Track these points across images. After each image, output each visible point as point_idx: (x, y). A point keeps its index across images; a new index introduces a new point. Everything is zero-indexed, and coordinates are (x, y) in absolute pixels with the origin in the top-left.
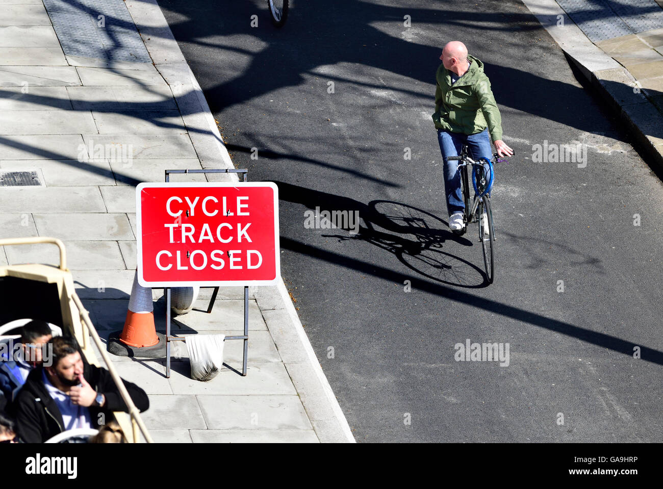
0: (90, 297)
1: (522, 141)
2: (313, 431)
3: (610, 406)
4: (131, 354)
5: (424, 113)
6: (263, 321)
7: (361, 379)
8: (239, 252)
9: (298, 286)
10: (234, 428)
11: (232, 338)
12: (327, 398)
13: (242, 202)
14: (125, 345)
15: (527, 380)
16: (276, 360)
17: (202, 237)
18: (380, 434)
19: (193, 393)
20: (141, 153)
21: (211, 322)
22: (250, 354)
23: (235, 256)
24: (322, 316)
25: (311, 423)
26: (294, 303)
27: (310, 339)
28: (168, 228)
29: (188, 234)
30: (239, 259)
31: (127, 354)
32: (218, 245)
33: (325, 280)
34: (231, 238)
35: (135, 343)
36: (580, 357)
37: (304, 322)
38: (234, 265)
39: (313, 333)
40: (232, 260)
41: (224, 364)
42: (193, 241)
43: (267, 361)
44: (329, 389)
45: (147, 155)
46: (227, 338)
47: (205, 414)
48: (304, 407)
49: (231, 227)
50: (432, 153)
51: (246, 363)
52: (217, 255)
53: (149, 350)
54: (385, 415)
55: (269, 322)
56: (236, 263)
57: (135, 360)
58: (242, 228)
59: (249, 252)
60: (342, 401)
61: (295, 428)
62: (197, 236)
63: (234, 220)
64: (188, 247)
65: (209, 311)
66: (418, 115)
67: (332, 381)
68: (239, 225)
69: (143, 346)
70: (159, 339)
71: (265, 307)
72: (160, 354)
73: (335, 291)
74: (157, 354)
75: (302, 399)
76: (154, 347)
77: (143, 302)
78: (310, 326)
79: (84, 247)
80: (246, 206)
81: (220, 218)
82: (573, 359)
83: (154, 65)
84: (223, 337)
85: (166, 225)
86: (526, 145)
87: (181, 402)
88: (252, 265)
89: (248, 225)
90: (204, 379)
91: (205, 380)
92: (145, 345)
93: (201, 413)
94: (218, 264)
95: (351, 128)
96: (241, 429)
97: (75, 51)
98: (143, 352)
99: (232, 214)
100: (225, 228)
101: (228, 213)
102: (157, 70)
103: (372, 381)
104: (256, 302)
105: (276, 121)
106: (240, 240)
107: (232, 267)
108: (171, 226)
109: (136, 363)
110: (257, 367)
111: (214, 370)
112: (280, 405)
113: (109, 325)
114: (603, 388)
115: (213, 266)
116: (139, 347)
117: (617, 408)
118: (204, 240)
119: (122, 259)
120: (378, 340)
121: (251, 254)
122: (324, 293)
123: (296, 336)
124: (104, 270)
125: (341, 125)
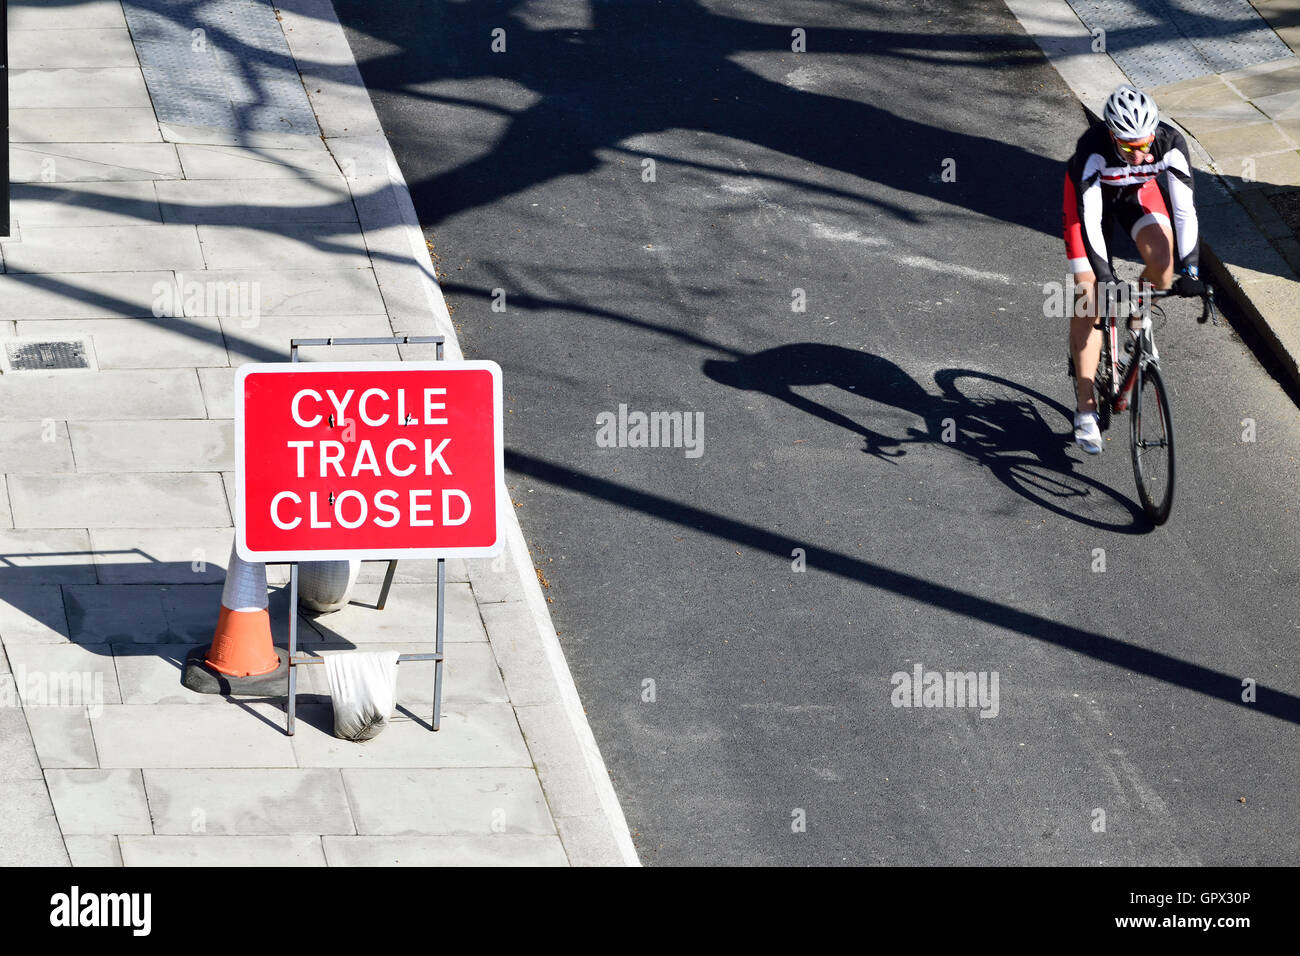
0: (160, 580)
1: (996, 276)
2: (557, 837)
3: (1127, 786)
4: (225, 690)
5: (817, 225)
6: (481, 624)
7: (657, 735)
8: (428, 493)
9: (555, 555)
10: (407, 832)
11: (412, 658)
12: (589, 773)
13: (435, 399)
14: (215, 673)
15: (972, 735)
16: (498, 700)
17: (358, 466)
18: (687, 842)
19: (334, 765)
20: (281, 304)
21: (384, 627)
22: (447, 688)
23: (420, 500)
24: (594, 615)
25: (555, 822)
26: (545, 588)
27: (569, 659)
28: (295, 449)
29: (332, 460)
30: (427, 508)
31: (218, 688)
32: (388, 480)
33: (607, 543)
34: (412, 468)
35: (234, 669)
36: (1075, 690)
37: (560, 626)
38: (418, 519)
39: (576, 647)
40: (414, 508)
41: (399, 708)
42: (341, 473)
43: (482, 702)
44: (595, 754)
45: (292, 309)
46: (404, 658)
47: (354, 806)
48: (544, 790)
49: (412, 447)
50: (826, 300)
51: (439, 706)
52: (386, 500)
53: (261, 681)
54: (700, 805)
55: (491, 627)
56: (421, 515)
57: (231, 701)
58: (434, 449)
59: (446, 494)
60: (619, 779)
61: (524, 831)
62: (348, 464)
63: (419, 433)
64: (332, 485)
65: (380, 606)
66: (806, 230)
67: (602, 741)
68: (428, 443)
69: (248, 674)
70: (279, 660)
71: (487, 597)
72: (278, 690)
73: (623, 564)
74: (274, 688)
75: (541, 776)
76: (268, 677)
77: (249, 590)
78: (570, 633)
79: (156, 484)
80: (441, 406)
81: (392, 430)
82: (1063, 694)
83: (323, 139)
84: (396, 656)
85: (291, 444)
86: (1003, 285)
87: (311, 781)
88: (451, 518)
89: (446, 442)
90: (358, 738)
91: (361, 740)
92: (252, 673)
93: (347, 804)
94: (388, 516)
95: (679, 254)
96: (421, 834)
97: (177, 115)
98: (248, 686)
99: (415, 422)
100: (401, 449)
101: (407, 420)
102: (328, 150)
103: (680, 739)
104: (471, 587)
105: (539, 242)
106: (429, 471)
107: (414, 522)
108: (300, 446)
109: (234, 706)
110: (461, 714)
111: (377, 719)
112: (499, 786)
113: (190, 633)
114: (1116, 751)
115: (378, 521)
116: (239, 676)
117: (1140, 789)
118: (361, 471)
119: (225, 506)
120: (697, 659)
121: (451, 497)
122: (601, 570)
123: (541, 652)
124: (190, 528)
125: (661, 248)
